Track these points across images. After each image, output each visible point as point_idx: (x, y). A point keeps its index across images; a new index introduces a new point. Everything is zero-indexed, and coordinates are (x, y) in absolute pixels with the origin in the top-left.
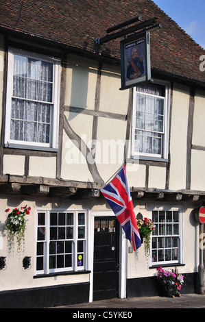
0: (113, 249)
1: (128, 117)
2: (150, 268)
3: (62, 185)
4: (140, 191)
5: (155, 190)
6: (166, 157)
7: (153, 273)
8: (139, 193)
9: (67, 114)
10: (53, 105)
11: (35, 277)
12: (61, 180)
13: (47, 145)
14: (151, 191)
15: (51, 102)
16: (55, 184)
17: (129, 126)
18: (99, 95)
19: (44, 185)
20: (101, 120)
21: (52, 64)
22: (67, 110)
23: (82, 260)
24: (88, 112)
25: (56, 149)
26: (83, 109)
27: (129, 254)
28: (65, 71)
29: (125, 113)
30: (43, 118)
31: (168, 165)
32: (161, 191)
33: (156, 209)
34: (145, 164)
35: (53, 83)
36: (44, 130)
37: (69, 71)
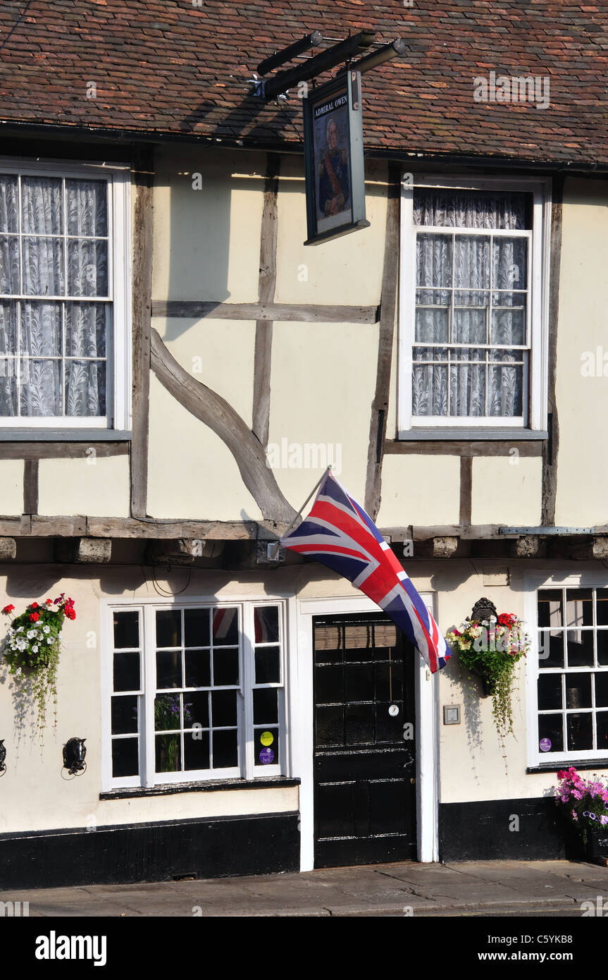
0: (394, 711)
1: (383, 313)
2: (530, 771)
3: (152, 534)
4: (443, 537)
5: (501, 530)
6: (539, 422)
7: (544, 786)
8: (438, 545)
9: (159, 324)
10: (111, 304)
11: (104, 797)
12: (149, 521)
13: (100, 422)
14: (486, 535)
15: (105, 293)
16: (127, 534)
17: (387, 340)
18: (273, 254)
19: (91, 538)
20: (282, 331)
21: (104, 183)
22: (160, 314)
23: (274, 746)
24: (237, 312)
25: (125, 432)
26: (217, 304)
27: (443, 728)
28: (149, 197)
29: (372, 298)
30: (86, 343)
31: (548, 449)
32: (525, 534)
33: (550, 584)
34: (456, 452)
35: (109, 238)
36: (89, 378)
37: (162, 195)
